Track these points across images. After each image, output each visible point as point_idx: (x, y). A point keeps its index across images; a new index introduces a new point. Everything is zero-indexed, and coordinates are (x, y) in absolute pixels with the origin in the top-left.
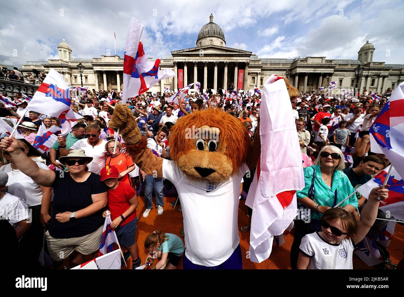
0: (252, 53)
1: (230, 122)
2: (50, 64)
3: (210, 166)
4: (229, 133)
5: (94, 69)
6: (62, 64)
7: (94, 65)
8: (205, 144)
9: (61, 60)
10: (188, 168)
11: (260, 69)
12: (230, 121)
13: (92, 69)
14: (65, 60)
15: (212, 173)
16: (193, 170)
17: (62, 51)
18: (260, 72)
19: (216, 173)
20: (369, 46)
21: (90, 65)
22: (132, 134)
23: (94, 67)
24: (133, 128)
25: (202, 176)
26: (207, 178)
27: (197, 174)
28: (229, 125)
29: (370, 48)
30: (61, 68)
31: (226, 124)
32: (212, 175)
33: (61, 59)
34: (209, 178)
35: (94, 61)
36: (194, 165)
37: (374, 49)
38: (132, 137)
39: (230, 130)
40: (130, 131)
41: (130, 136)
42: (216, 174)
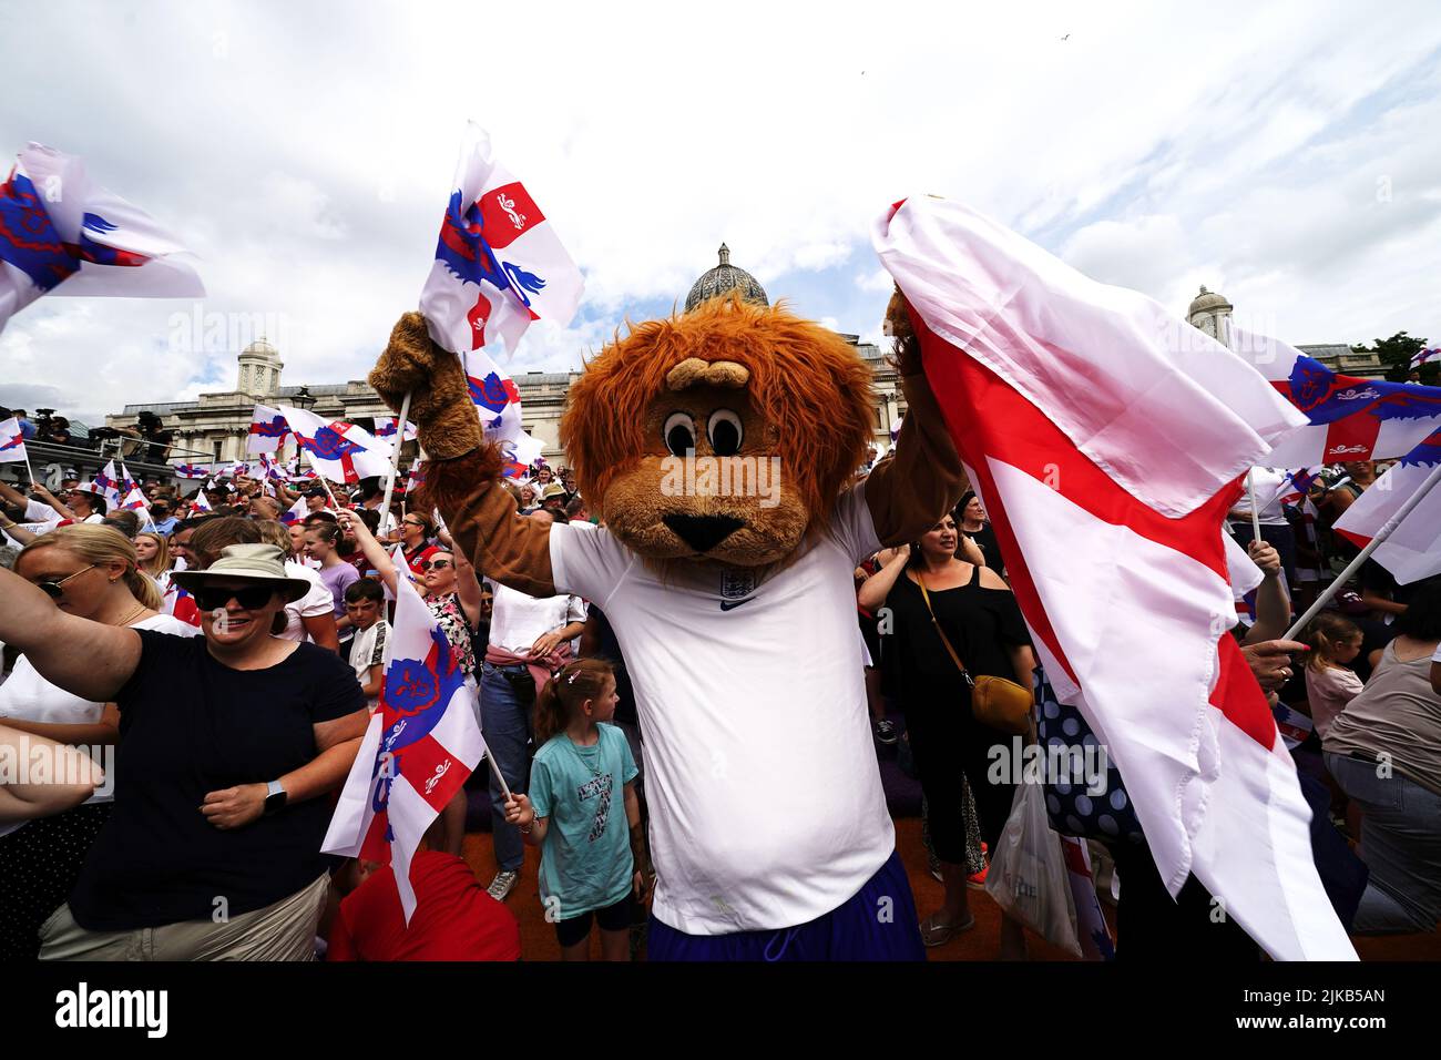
0: (857, 337)
1: (785, 339)
2: (202, 408)
3: (719, 508)
4: (782, 375)
5: (347, 416)
6: (242, 406)
7: (347, 403)
8: (696, 433)
9: (241, 393)
10: (638, 522)
11: (893, 384)
12: (786, 334)
13: (341, 414)
14: (255, 394)
15: (732, 532)
16: (660, 526)
17: (253, 369)
18: (894, 391)
19: (745, 531)
20: (1212, 301)
21: (336, 402)
22: (453, 417)
23: (348, 409)
24: (458, 398)
25: (695, 547)
26: (712, 554)
27: (676, 540)
28: (781, 349)
29: (1217, 304)
30: (235, 419)
31: (768, 348)
32: (733, 538)
33: (244, 390)
34: (722, 556)
35: (352, 390)
36: (664, 508)
37: (1231, 307)
38: (452, 429)
39: (784, 364)
40: (447, 404)
41: (446, 424)
42: (746, 535)
